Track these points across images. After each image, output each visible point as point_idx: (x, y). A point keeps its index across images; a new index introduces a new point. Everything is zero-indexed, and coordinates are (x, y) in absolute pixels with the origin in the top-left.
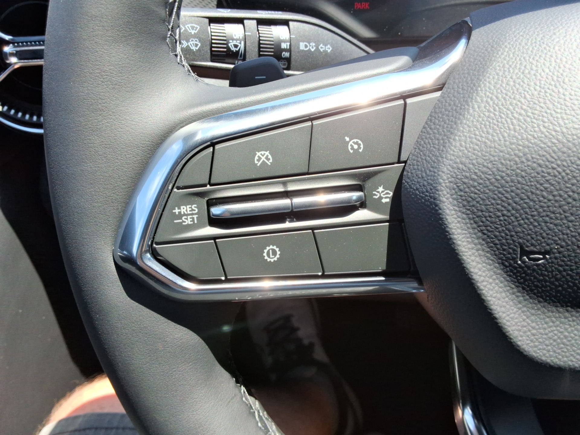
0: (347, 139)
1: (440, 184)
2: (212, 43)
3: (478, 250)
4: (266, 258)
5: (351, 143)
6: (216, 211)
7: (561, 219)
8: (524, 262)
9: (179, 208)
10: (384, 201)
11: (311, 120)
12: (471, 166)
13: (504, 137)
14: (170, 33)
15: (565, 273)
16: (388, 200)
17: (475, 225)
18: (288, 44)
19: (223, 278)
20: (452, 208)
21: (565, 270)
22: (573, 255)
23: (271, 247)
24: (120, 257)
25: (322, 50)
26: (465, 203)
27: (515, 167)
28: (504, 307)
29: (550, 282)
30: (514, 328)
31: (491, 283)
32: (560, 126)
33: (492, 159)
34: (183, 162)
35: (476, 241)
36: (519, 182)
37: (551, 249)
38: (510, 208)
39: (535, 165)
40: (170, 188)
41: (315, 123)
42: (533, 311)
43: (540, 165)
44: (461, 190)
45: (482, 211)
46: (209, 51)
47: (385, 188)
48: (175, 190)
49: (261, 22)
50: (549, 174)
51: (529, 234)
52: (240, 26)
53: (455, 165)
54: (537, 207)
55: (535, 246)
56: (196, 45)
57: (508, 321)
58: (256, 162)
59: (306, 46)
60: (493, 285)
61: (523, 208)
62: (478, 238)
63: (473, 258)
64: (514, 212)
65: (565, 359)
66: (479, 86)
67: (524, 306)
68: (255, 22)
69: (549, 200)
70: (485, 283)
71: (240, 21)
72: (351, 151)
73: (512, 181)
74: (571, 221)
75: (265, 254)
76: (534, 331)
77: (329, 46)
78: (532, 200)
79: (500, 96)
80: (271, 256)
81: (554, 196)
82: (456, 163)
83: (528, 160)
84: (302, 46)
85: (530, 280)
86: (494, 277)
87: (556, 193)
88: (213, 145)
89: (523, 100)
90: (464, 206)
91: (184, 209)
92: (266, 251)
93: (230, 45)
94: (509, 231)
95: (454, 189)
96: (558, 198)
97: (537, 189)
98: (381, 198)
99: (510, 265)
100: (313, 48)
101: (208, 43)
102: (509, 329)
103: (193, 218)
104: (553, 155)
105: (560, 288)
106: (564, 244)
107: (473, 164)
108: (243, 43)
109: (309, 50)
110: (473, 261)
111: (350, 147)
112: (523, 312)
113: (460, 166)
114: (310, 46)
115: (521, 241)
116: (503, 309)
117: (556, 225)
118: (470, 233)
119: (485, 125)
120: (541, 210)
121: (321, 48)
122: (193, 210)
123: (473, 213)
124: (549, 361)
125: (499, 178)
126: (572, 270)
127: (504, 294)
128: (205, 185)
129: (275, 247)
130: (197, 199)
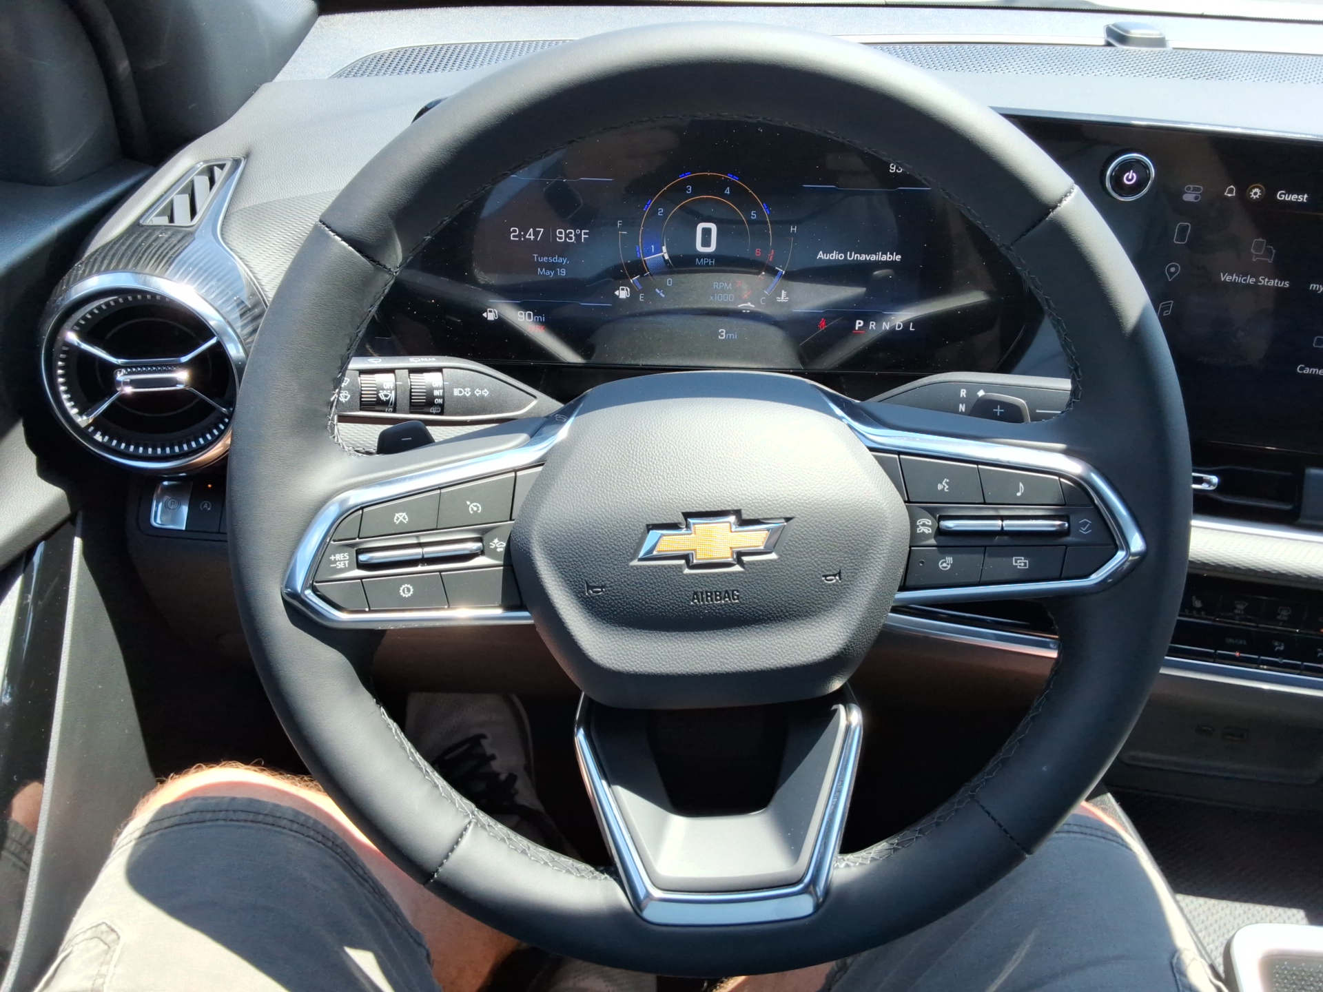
0: (468, 503)
1: (532, 538)
2: (362, 394)
3: (559, 586)
4: (402, 594)
5: (471, 506)
6: (363, 558)
7: (609, 564)
8: (589, 594)
9: (334, 556)
10: (499, 550)
11: (440, 488)
12: (552, 526)
13: (573, 506)
14: (330, 422)
15: (616, 601)
16: (502, 549)
17: (556, 568)
18: (441, 391)
19: (367, 609)
20: (540, 555)
21: (616, 599)
22: (620, 588)
23: (406, 585)
24: (286, 593)
25: (477, 395)
26: (549, 552)
27: (579, 528)
28: (579, 627)
29: (608, 608)
30: (586, 643)
31: (569, 610)
32: (608, 500)
33: (565, 521)
34: (339, 521)
35: (558, 580)
36: (582, 538)
37: (605, 584)
38: (577, 556)
39: (591, 526)
40: (328, 540)
41: (443, 491)
42: (600, 631)
43: (594, 527)
44: (546, 543)
45: (560, 558)
46: (359, 402)
47: (500, 540)
48: (332, 542)
49: (413, 371)
50: (599, 532)
51: (590, 574)
52: (392, 375)
53: (542, 525)
54: (594, 555)
55: (595, 582)
56: (346, 397)
57: (581, 637)
58: (395, 521)
59: (461, 392)
60: (571, 611)
61: (585, 556)
62: (559, 577)
63: (556, 592)
64: (580, 558)
65: (623, 665)
66: (564, 468)
67: (594, 627)
68: (407, 371)
69: (601, 550)
70: (564, 610)
71: (391, 371)
72: (472, 512)
73: (578, 537)
74: (615, 565)
75: (401, 591)
76: (601, 645)
77: (486, 390)
78: (591, 550)
79: (575, 476)
80: (406, 592)
81: (603, 548)
82: (543, 523)
83: (587, 523)
84: (456, 392)
85: (595, 607)
86: (572, 605)
87: (604, 546)
88: (362, 508)
89: (588, 481)
90: (549, 554)
91: (338, 557)
92: (402, 589)
93: (380, 395)
94: (579, 572)
95: (541, 542)
96: (606, 549)
97: (593, 542)
98: (496, 548)
99: (582, 597)
100: (468, 393)
101: (358, 394)
102: (583, 644)
103: (345, 564)
104: (602, 520)
105: (615, 613)
106: (612, 580)
107: (553, 525)
108: (393, 392)
109: (465, 396)
110: (556, 594)
111: (470, 509)
112: (593, 631)
113: (545, 526)
114: (465, 391)
115: (586, 578)
116: (578, 629)
117: (606, 567)
118: (553, 574)
119: (563, 497)
120: (596, 557)
121: (477, 392)
122: (345, 557)
123: (555, 559)
124: (611, 667)
125: (569, 534)
126: (620, 599)
127: (579, 618)
128: (355, 539)
129: (409, 586)
130: (348, 549)
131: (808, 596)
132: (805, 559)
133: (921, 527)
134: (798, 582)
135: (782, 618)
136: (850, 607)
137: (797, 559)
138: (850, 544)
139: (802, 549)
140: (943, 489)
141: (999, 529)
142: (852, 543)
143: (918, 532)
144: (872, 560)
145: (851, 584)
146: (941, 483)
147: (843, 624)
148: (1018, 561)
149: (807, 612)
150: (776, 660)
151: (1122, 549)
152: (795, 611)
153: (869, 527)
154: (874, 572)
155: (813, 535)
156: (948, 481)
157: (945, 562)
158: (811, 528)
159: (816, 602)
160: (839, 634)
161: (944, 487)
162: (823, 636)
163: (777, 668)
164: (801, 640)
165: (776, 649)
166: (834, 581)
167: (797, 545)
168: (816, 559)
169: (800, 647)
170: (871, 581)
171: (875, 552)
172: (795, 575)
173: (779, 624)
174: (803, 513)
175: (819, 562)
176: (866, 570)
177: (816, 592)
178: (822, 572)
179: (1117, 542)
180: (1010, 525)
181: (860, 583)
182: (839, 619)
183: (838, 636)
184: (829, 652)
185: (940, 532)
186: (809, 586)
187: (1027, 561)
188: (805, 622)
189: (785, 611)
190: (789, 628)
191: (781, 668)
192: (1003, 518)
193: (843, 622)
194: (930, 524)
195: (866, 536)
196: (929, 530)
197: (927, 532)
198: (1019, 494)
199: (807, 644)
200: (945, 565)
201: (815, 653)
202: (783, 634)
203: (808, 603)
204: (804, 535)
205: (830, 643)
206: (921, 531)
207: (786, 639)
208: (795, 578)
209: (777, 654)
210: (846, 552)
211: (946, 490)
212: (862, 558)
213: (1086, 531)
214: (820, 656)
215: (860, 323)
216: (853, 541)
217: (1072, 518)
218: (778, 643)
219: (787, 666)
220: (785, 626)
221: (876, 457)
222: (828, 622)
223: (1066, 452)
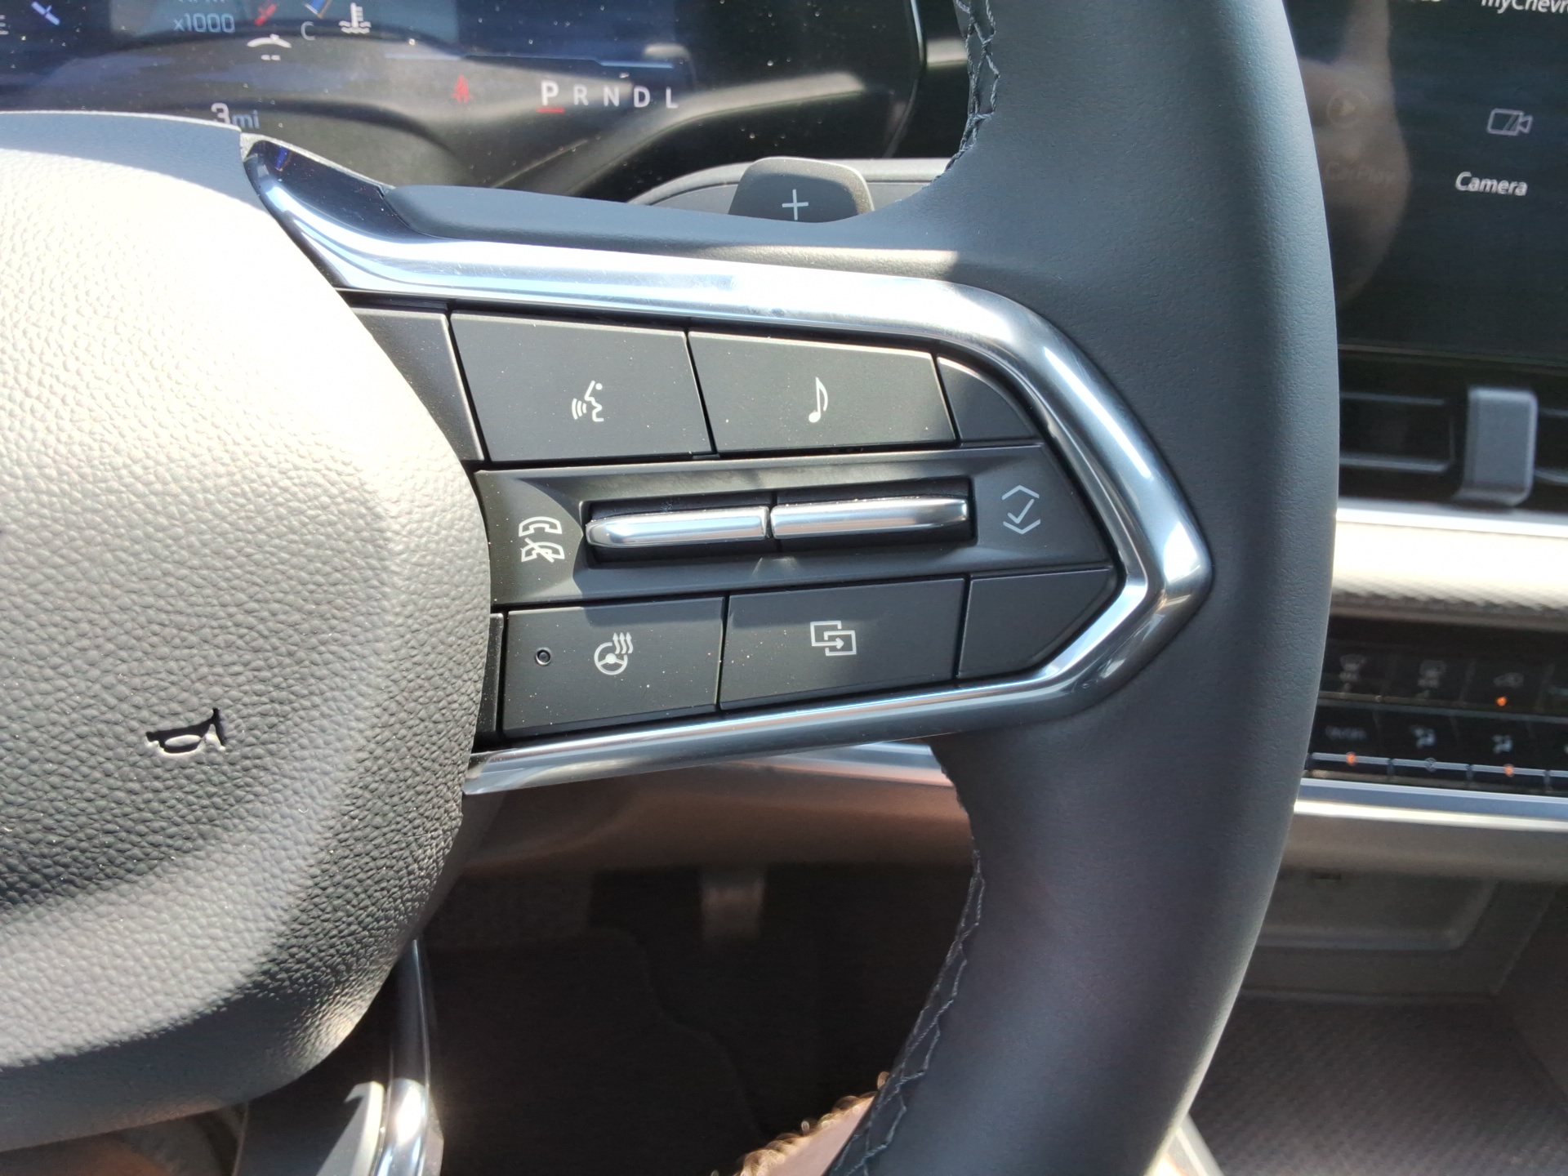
131: (100, 811)
132: (62, 683)
133: (531, 544)
134: (50, 766)
135: (22, 892)
136: (272, 831)
137: (29, 685)
138: (240, 618)
139: (43, 649)
140: (588, 416)
141: (761, 533)
142: (249, 612)
143: (524, 559)
144: (337, 666)
145: (271, 754)
146: (581, 398)
147: (251, 891)
148: (826, 635)
149: (111, 862)
150: (17, 1037)
151: (1138, 576)
152: (66, 866)
153: (312, 551)
154: (347, 706)
155: (81, 593)
156: (599, 387)
157: (612, 650)
158: (72, 569)
159: (142, 828)
160: (241, 925)
161: (590, 407)
162: (186, 940)
163: (25, 1061)
164: (106, 959)
165: (14, 1000)
166: (200, 749)
167: (19, 632)
168: (110, 679)
169: (105, 984)
170: (340, 740)
171: (348, 638)
172: (33, 742)
173: (18, 913)
174: (31, 514)
175: (123, 690)
176: (317, 700)
177: (131, 792)
178: (143, 722)
179: (1122, 555)
180: (791, 518)
181: (303, 747)
182: (240, 875)
183: (238, 932)
184: (207, 990)
185: (593, 556)
186: (97, 775)
187: (852, 633)
188: (113, 896)
189: (23, 868)
190: (56, 921)
191: (41, 1060)
192: (773, 498)
193: (256, 884)
194: (559, 531)
195: (304, 584)
196: (556, 551)
197: (550, 556)
198: (815, 417)
199: (125, 971)
200: (611, 659)
201: (160, 998)
202: (36, 944)
203: (108, 832)
204: (45, 594)
205: (212, 960)
206: (534, 556)
207: (49, 959)
208: (35, 753)
209: (20, 1017)
210: (229, 645)
211: (595, 419)
212: (299, 662)
213: (1022, 525)
214: (178, 1006)
215: (550, 89)
216: (254, 605)
217: (979, 482)
218: (23, 977)
219: (60, 1050)
220: (39, 917)
221: (368, 322)
222: (199, 887)
223: (960, 276)
